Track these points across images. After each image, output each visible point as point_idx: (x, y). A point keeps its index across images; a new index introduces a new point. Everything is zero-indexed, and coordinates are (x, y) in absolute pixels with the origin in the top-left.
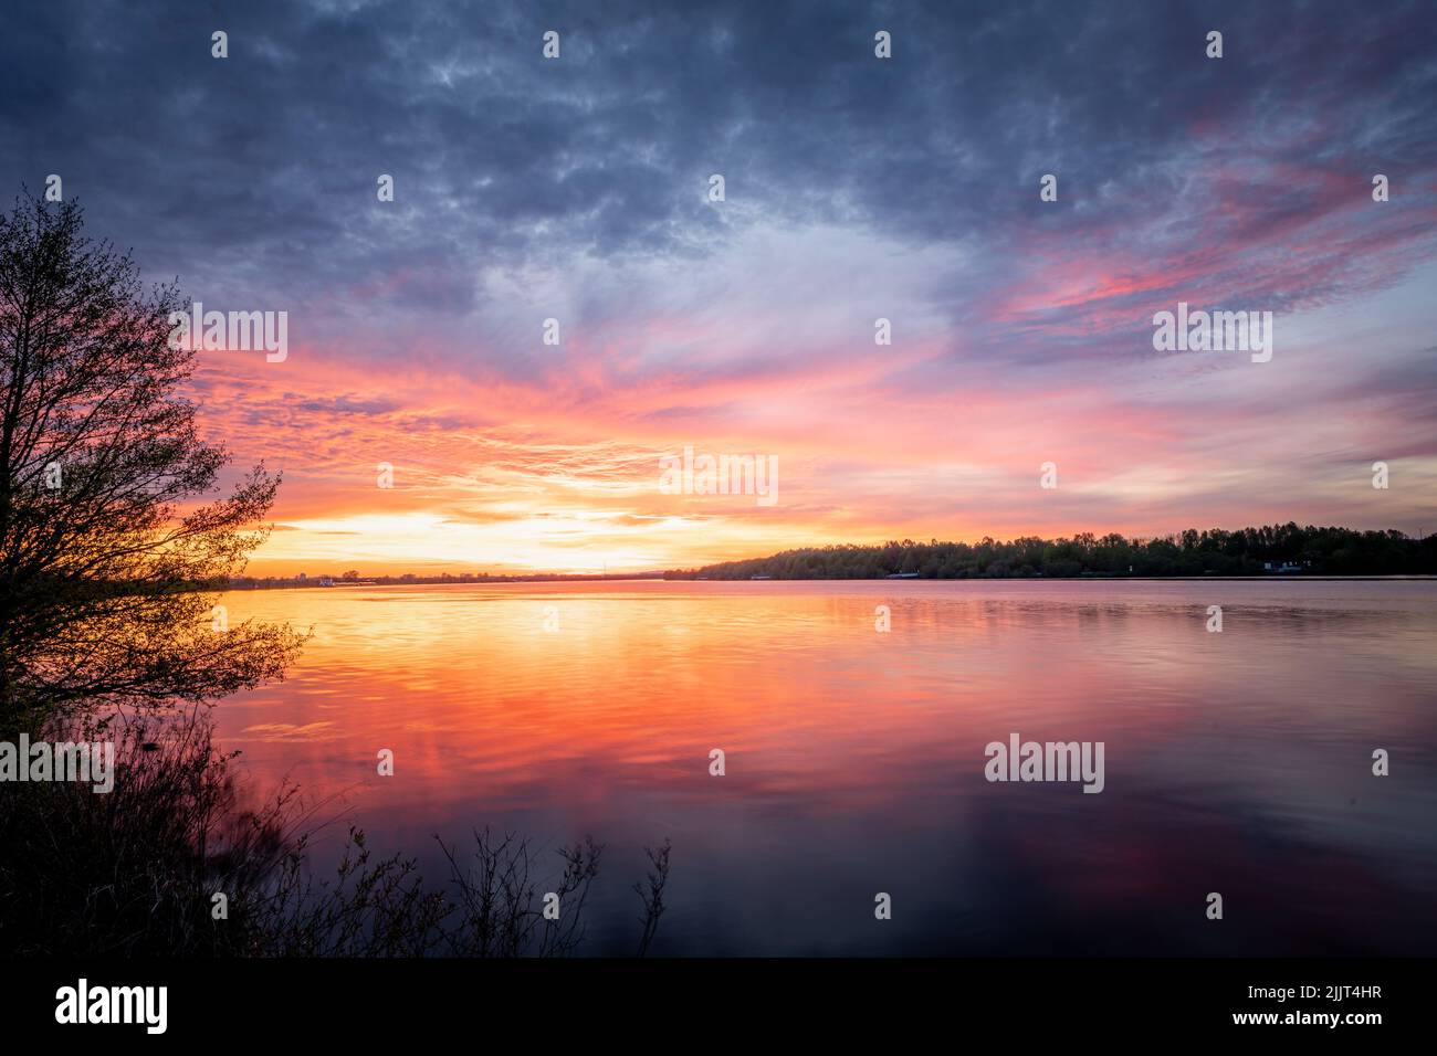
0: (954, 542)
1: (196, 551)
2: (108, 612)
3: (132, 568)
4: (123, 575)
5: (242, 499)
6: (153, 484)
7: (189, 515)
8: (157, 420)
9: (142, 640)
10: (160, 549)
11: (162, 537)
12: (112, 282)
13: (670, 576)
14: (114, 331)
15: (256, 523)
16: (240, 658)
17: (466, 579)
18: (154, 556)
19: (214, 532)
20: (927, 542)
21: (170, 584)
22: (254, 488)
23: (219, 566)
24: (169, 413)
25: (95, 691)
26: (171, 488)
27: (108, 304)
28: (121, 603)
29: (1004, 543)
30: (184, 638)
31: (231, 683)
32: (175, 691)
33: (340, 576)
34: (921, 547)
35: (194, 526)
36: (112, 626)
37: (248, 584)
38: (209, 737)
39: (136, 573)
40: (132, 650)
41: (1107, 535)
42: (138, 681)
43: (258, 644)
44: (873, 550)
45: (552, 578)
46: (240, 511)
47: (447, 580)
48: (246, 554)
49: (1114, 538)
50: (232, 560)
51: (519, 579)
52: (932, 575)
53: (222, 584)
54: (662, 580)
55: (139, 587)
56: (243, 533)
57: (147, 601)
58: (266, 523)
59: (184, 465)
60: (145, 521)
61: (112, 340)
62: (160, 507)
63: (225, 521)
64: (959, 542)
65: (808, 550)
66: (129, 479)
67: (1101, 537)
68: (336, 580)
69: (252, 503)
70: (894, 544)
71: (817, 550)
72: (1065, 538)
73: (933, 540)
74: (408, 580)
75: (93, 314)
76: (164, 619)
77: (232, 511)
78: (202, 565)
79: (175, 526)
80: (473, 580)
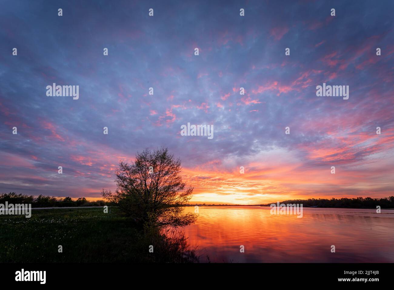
0: (325, 199)
1: (181, 200)
2: (169, 210)
3: (172, 203)
4: (171, 204)
5: (188, 191)
6: (176, 189)
7: (181, 194)
8: (177, 179)
9: (174, 215)
10: (177, 200)
11: (177, 198)
12: (171, 159)
13: (261, 205)
14: (171, 165)
15: (190, 195)
16: (188, 219)
17: (223, 205)
18: (176, 201)
19: (184, 197)
20: (318, 199)
21: (178, 205)
22: (190, 189)
23: (185, 203)
24: (178, 177)
25: (168, 224)
26: (178, 189)
27: (171, 162)
28: (171, 208)
29: (338, 199)
30: (180, 215)
31: (186, 224)
32: (178, 225)
33: (202, 204)
34: (317, 200)
35: (181, 196)
36: (170, 212)
37: (189, 205)
38: (184, 234)
39: (173, 203)
40: (172, 217)
41: (366, 197)
42: (173, 223)
43: (191, 217)
44: (305, 201)
45: (239, 205)
46: (188, 193)
47: (220, 205)
48: (189, 200)
49: (369, 198)
50: (187, 201)
51: (233, 206)
52: (321, 207)
53: (185, 205)
54: (260, 206)
55: (173, 206)
56: (188, 197)
57: (175, 208)
58: (192, 195)
59: (180, 186)
60: (175, 195)
61: (171, 167)
62: (177, 192)
63: (186, 195)
64: (326, 199)
65: (290, 200)
66: (173, 188)
67: (365, 198)
68: (202, 205)
69: (190, 192)
70: (310, 199)
71: (292, 201)
72: (354, 198)
73: (320, 199)
74: (214, 205)
75: (169, 163)
76: (177, 212)
77: (187, 193)
78: (182, 202)
79: (179, 196)
80: (225, 206)
